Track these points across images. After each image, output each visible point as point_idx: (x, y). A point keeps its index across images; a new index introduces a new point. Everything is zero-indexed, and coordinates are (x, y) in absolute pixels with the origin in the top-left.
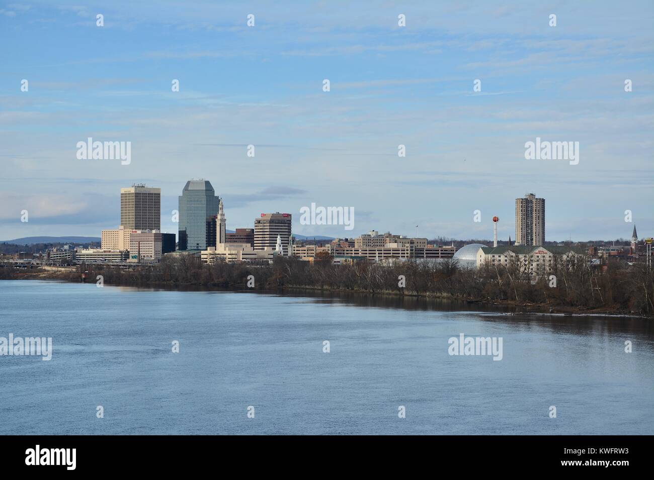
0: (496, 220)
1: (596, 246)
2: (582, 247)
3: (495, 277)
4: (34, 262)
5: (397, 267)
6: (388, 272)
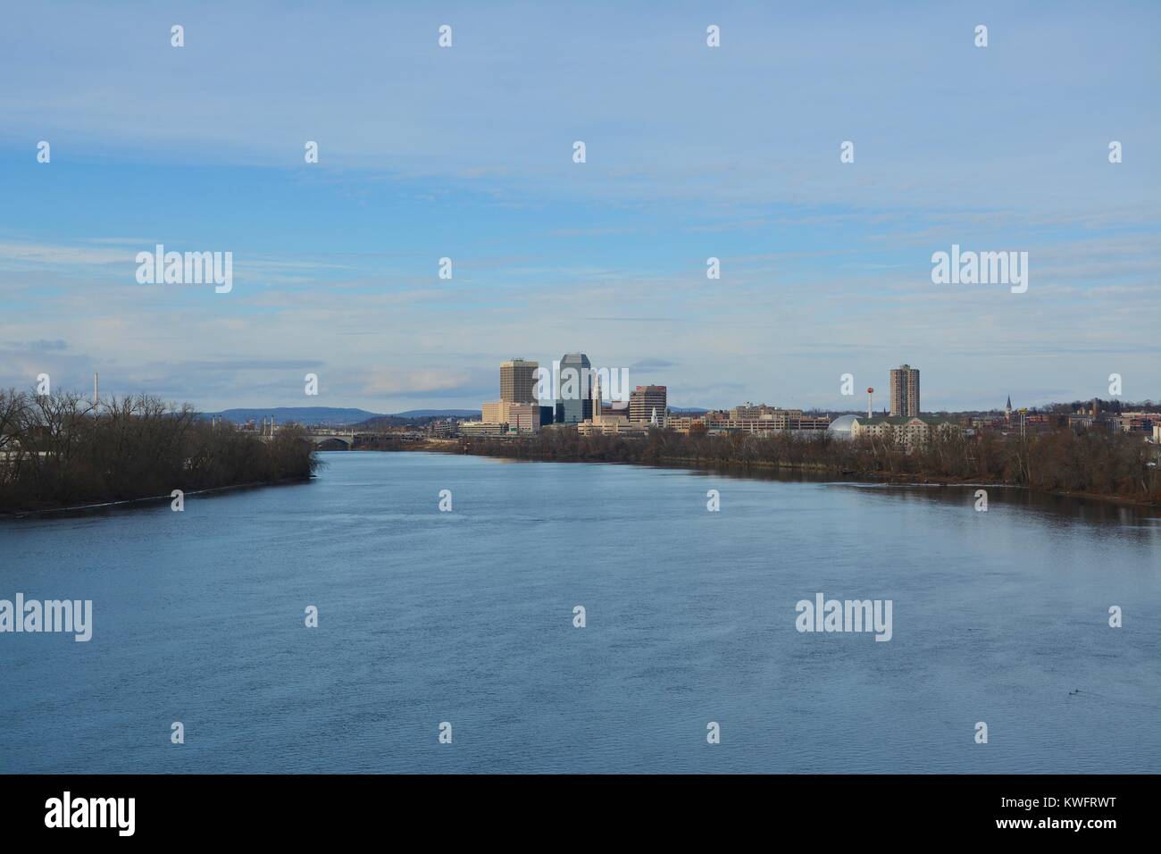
0: (870, 391)
1: (970, 417)
2: (957, 417)
3: (869, 448)
4: (420, 434)
5: (772, 438)
6: (763, 444)
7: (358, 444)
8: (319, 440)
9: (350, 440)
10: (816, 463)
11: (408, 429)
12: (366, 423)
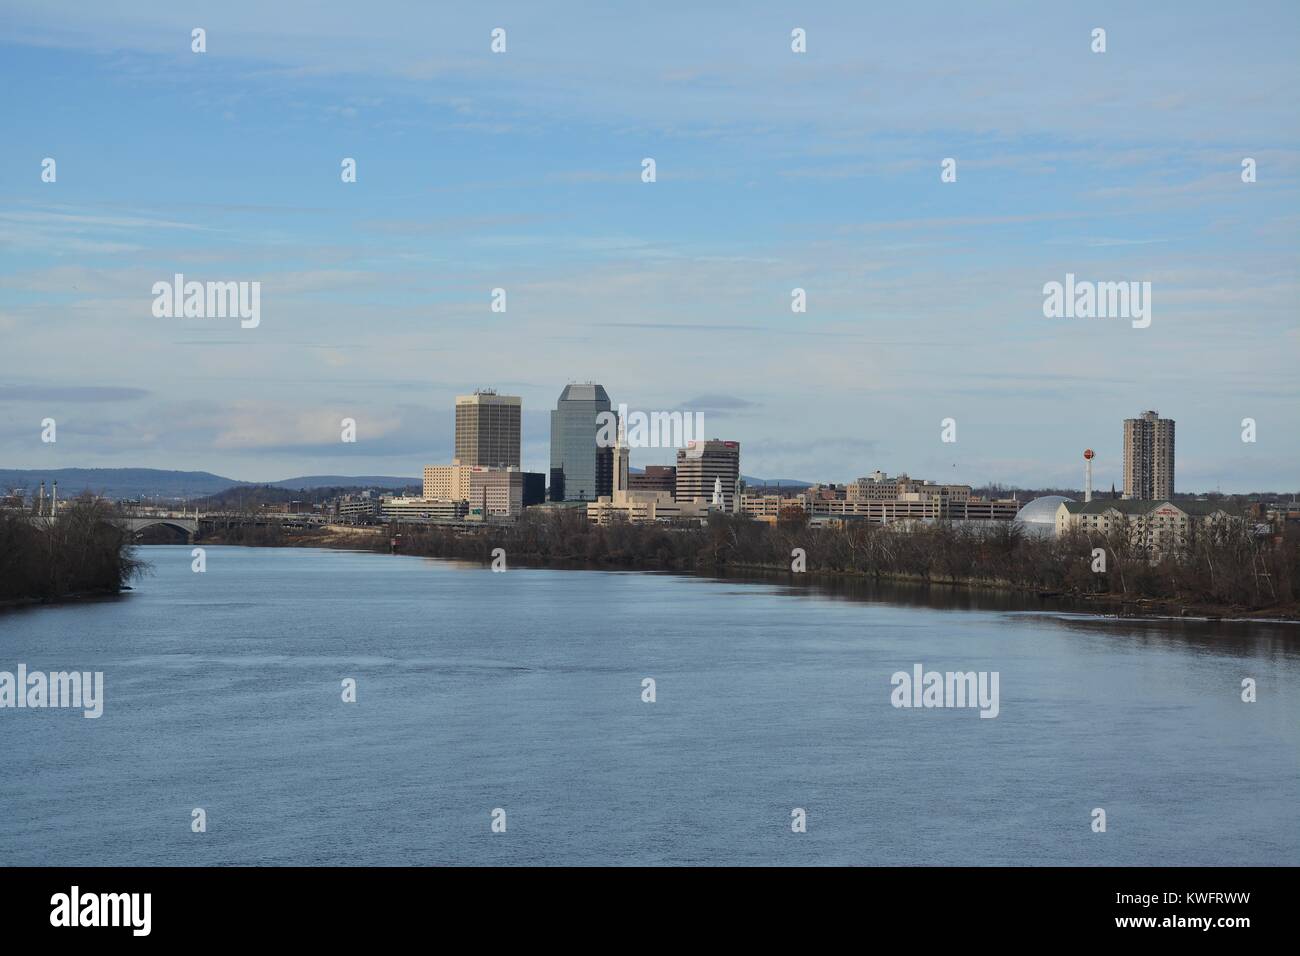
1: (1263, 502)
2: (1239, 503)
4: (314, 518)
5: (919, 534)
6: (903, 543)
7: (205, 535)
8: (137, 525)
9: (192, 527)
10: (993, 578)
11: (293, 509)
12: (220, 497)
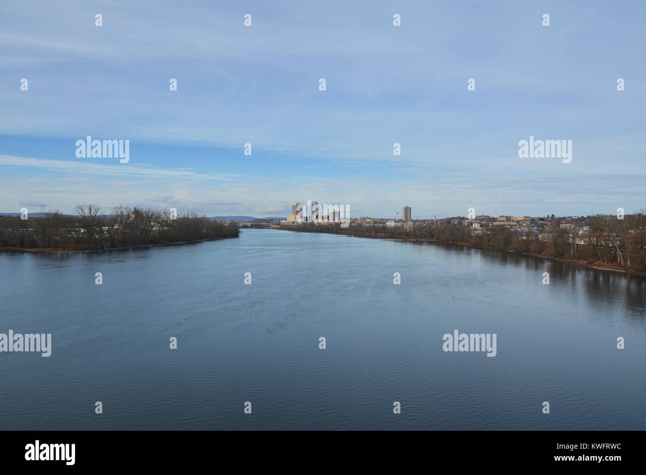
0: (397, 213)
1: (425, 221)
2: (421, 221)
3: (397, 229)
4: (269, 224)
5: (370, 226)
6: (367, 228)
7: (252, 227)
8: (240, 225)
9: (249, 226)
10: (382, 234)
11: (266, 223)
12: (254, 221)
